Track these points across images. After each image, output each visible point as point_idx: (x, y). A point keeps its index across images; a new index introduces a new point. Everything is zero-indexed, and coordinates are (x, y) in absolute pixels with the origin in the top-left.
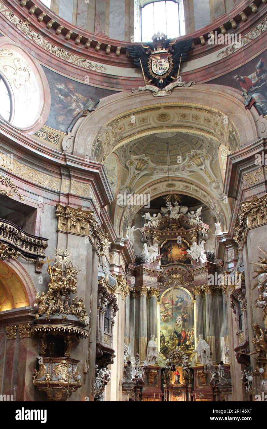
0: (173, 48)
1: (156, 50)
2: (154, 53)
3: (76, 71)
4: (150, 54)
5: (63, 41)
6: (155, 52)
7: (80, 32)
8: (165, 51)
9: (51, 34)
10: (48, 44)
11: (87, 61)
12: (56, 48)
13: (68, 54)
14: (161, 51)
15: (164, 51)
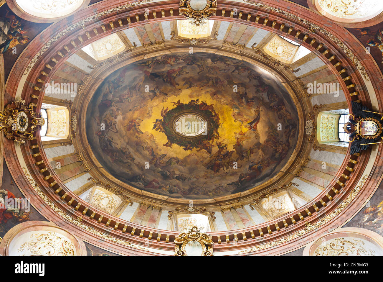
0: (358, 117)
1: (357, 130)
2: (358, 133)
3: (359, 200)
4: (359, 136)
5: (333, 203)
6: (358, 131)
7: (329, 188)
8: (358, 123)
9: (324, 210)
10: (331, 215)
11: (355, 189)
12: (336, 210)
13: (345, 203)
14: (358, 127)
15: (358, 125)
